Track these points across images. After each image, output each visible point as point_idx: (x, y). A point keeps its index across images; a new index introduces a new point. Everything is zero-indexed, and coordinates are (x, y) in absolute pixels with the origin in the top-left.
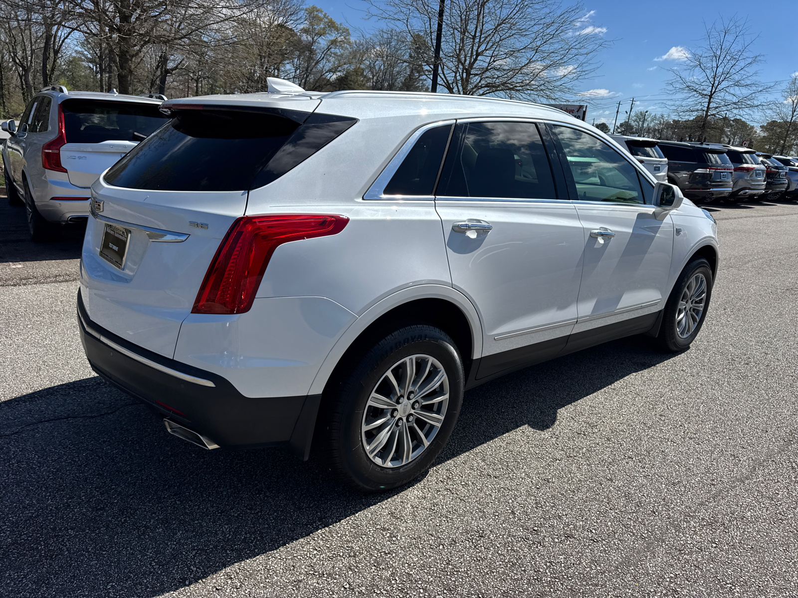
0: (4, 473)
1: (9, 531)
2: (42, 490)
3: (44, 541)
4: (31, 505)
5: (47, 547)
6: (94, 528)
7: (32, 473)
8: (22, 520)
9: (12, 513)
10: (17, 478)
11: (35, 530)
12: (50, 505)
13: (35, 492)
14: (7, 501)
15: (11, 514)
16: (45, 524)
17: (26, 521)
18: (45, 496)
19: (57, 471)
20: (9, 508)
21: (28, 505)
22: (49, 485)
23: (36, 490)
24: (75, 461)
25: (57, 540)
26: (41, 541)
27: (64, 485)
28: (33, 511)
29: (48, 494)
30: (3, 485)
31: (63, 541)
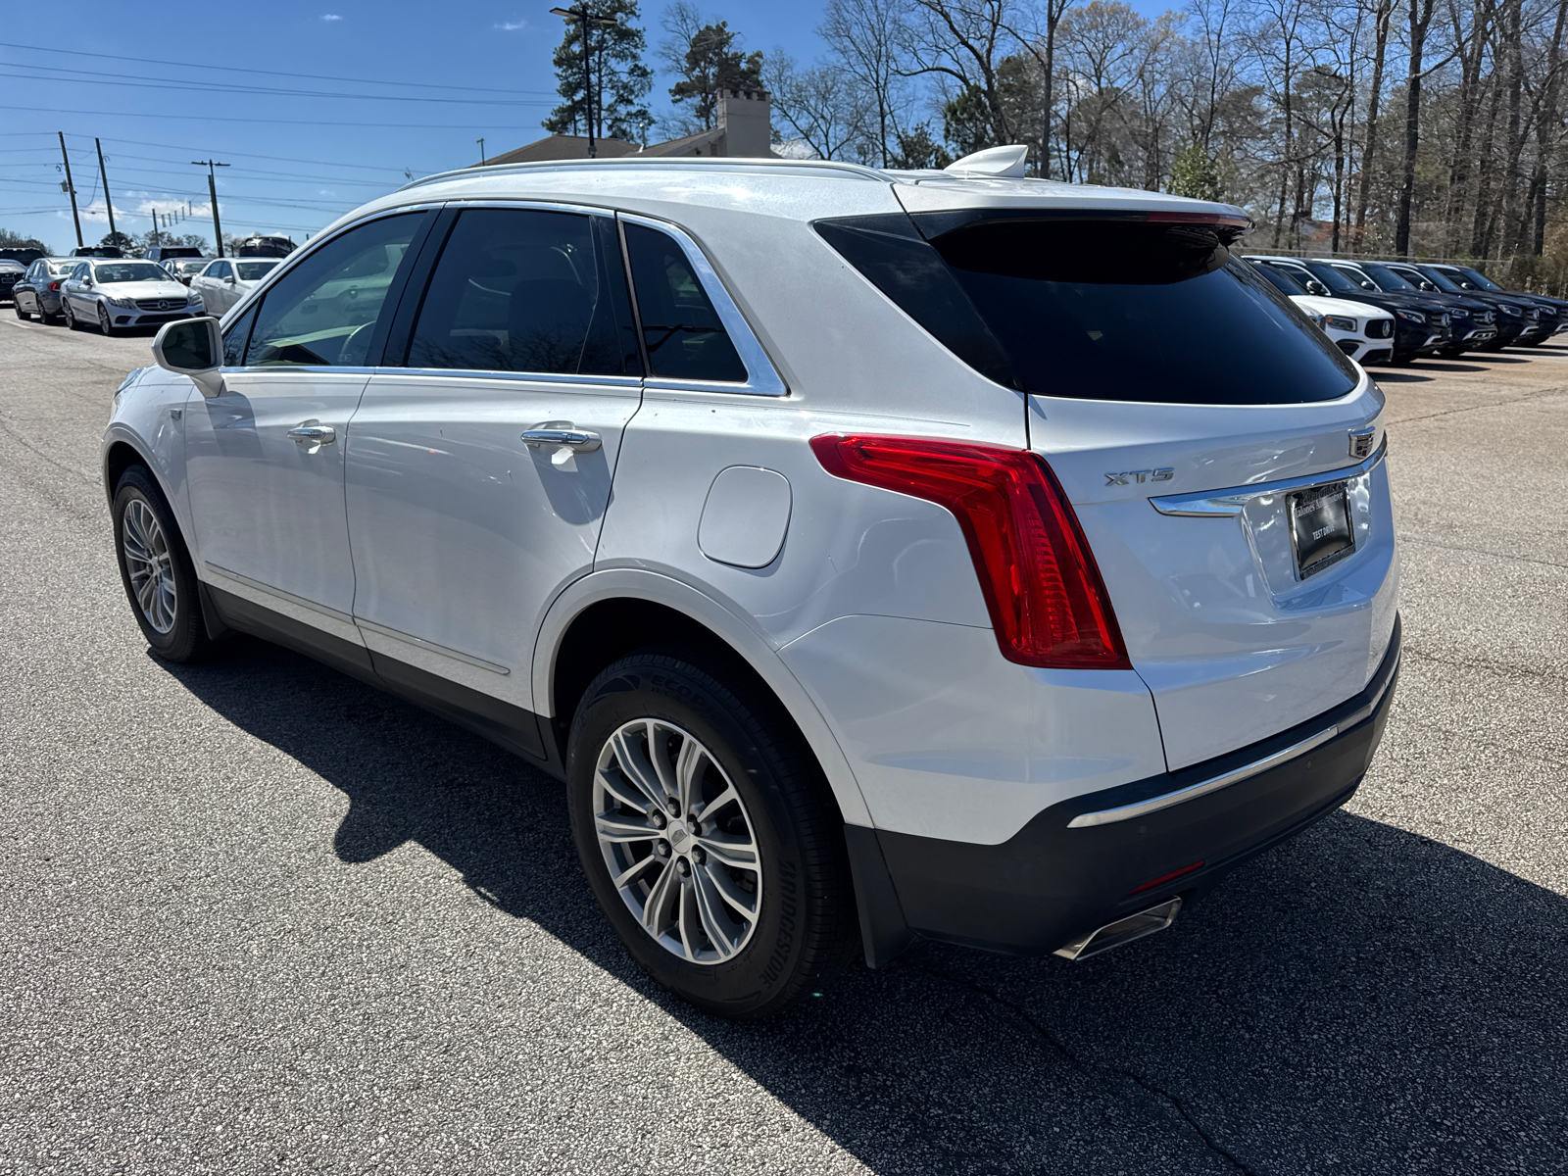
0: (1485, 1125)
1: (1561, 1026)
2: (1455, 1038)
3: (1525, 978)
4: (1492, 1031)
5: (1527, 969)
6: (1446, 941)
7: (1439, 1079)
8: (1529, 1024)
9: (1534, 1044)
10: (1472, 1093)
11: (1523, 997)
12: (1469, 1009)
13: (1468, 1046)
14: (1525, 1067)
15: (1538, 1044)
16: (1502, 994)
17: (1523, 1018)
18: (1460, 1026)
19: (1395, 1047)
20: (1532, 1054)
21: (1500, 1036)
22: (1434, 1036)
23: (1463, 1046)
24: (1347, 1039)
25: (1506, 965)
26: (1528, 981)
27: (1413, 1017)
28: (1501, 1020)
29: (1452, 1025)
30: (1508, 1102)
31: (1501, 959)
